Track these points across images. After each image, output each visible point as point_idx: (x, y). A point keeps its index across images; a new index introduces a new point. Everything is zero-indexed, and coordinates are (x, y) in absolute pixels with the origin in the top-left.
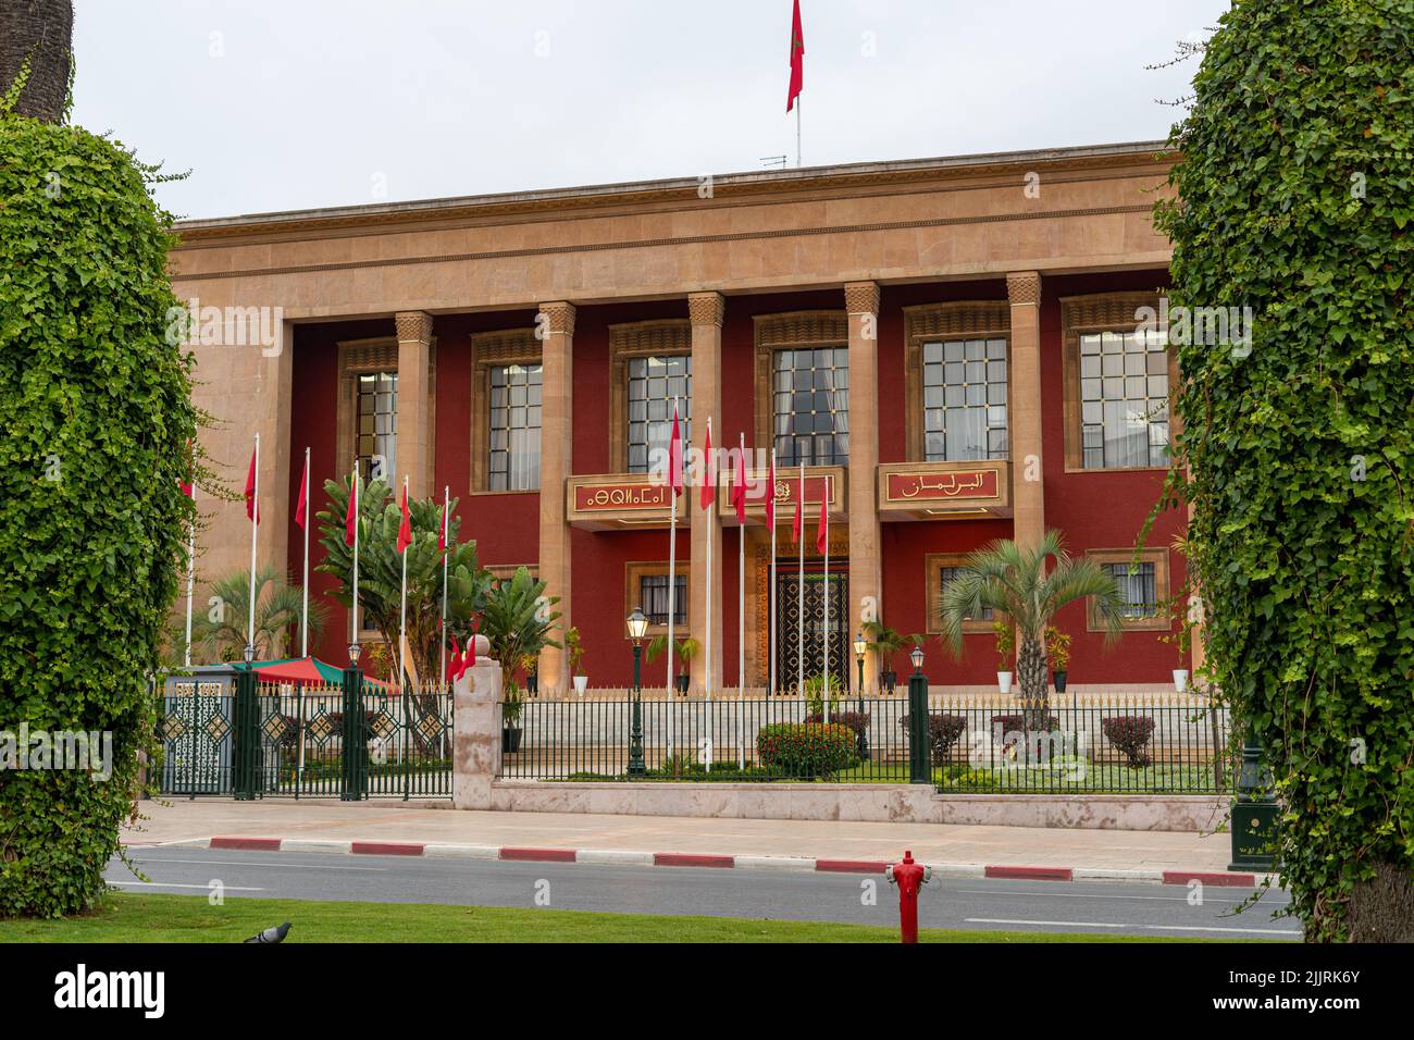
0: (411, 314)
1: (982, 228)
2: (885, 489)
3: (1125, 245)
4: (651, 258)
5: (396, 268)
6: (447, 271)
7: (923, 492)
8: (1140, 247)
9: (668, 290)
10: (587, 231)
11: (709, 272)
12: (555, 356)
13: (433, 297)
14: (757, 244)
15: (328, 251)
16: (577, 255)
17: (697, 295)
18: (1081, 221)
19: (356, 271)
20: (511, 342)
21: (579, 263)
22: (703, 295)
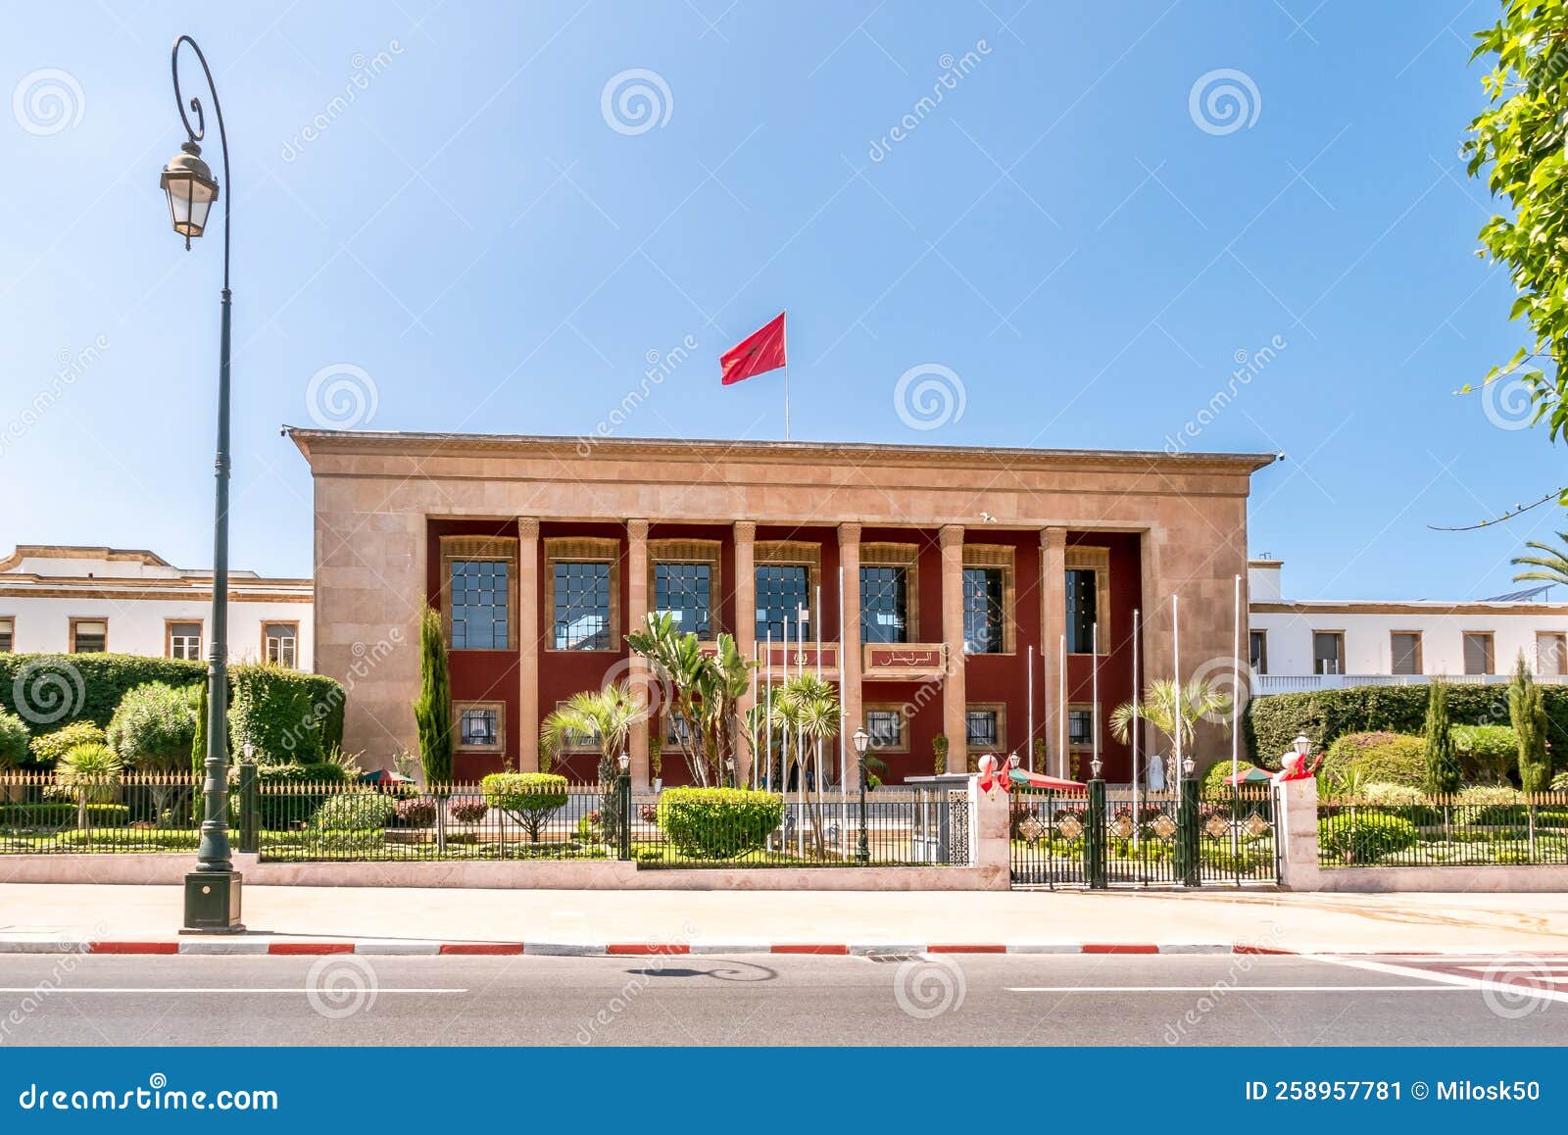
0: (531, 519)
1: (931, 494)
2: (868, 660)
3: (1018, 514)
4: (709, 493)
5: (518, 485)
6: (558, 490)
7: (894, 664)
8: (1026, 515)
9: (720, 517)
10: (664, 470)
11: (750, 507)
12: (640, 557)
13: (547, 508)
14: (783, 490)
15: (465, 465)
16: (656, 487)
17: (743, 523)
18: (992, 496)
19: (487, 484)
20: (574, 546)
21: (658, 493)
22: (746, 523)
